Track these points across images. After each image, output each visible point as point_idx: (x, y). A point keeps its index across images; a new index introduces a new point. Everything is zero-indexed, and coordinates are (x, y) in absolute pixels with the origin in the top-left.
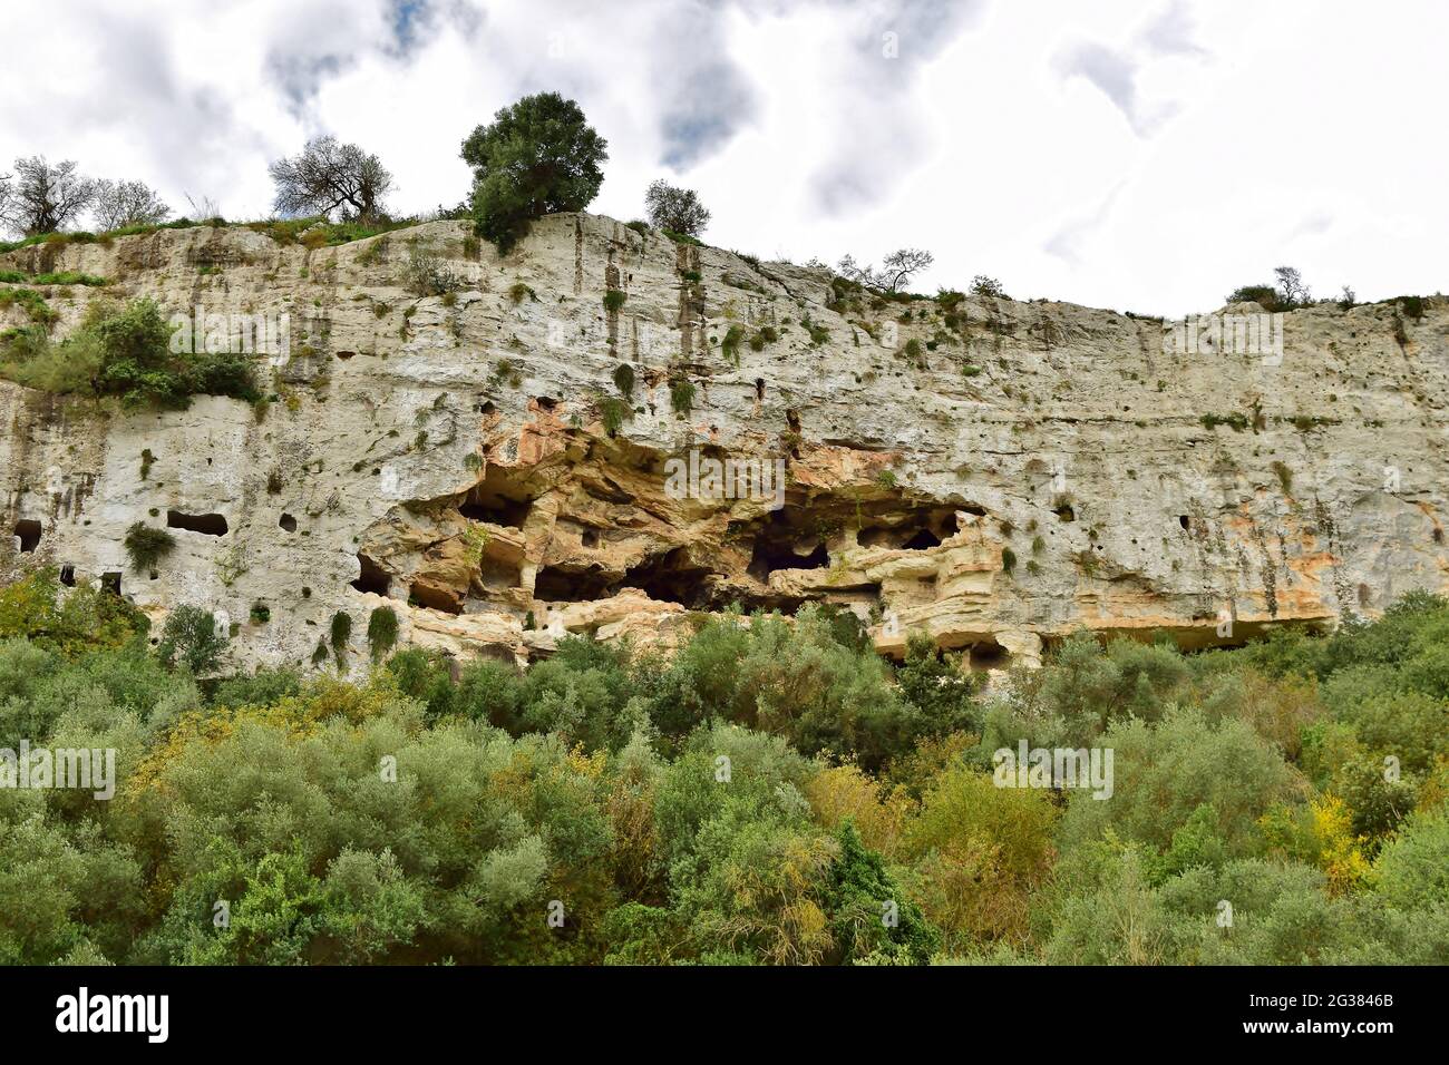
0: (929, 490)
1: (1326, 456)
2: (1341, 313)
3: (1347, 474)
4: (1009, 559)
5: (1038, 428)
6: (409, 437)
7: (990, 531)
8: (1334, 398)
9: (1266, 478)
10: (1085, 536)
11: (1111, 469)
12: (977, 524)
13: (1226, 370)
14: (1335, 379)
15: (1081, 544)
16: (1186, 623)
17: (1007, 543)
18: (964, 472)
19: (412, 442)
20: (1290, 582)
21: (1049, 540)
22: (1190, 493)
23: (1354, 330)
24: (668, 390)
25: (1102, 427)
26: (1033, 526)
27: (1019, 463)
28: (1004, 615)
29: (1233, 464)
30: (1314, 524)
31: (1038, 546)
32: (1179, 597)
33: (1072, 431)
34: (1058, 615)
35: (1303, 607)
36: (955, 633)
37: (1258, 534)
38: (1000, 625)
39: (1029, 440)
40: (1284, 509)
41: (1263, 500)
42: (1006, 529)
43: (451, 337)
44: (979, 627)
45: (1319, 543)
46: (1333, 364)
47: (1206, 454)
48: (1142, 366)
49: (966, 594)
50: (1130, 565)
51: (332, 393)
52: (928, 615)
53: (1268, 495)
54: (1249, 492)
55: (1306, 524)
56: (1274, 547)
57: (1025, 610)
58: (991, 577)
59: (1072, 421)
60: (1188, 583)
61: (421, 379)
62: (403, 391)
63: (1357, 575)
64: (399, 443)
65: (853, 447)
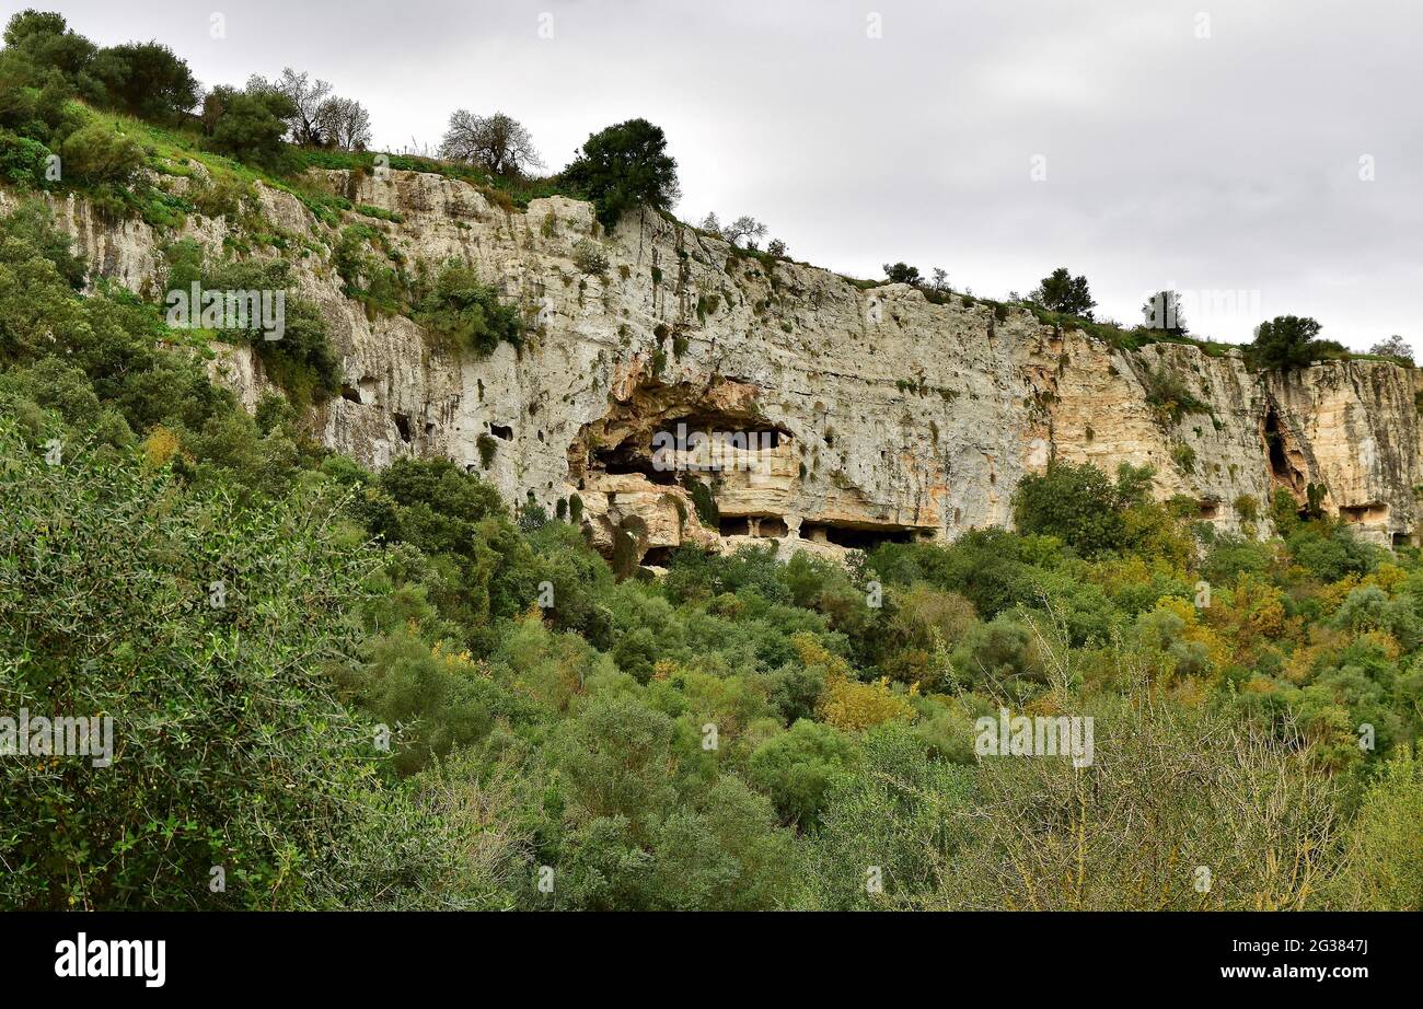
0: (770, 418)
1: (954, 419)
2: (963, 308)
3: (962, 433)
4: (803, 470)
5: (820, 378)
6: (588, 381)
7: (795, 450)
8: (956, 375)
9: (926, 432)
10: (839, 459)
11: (854, 414)
12: (789, 444)
13: (905, 344)
14: (958, 360)
15: (836, 465)
16: (871, 521)
17: (802, 459)
18: (786, 407)
19: (590, 384)
20: (927, 502)
21: (823, 460)
22: (889, 436)
23: (970, 325)
24: (672, 341)
25: (851, 382)
26: (816, 449)
27: (811, 403)
28: (791, 505)
29: (911, 419)
30: (942, 466)
31: (816, 463)
32: (875, 505)
33: (835, 382)
34: (816, 508)
35: (930, 520)
36: (765, 512)
37: (916, 468)
38: (788, 511)
39: (816, 387)
40: (931, 454)
41: (923, 445)
42: (803, 449)
43: (603, 307)
44: (777, 510)
45: (943, 478)
46: (959, 349)
47: (898, 410)
48: (859, 329)
49: (777, 489)
50: (857, 482)
51: (548, 341)
52: (752, 497)
53: (925, 443)
54: (915, 440)
55: (940, 466)
56: (922, 478)
57: (802, 503)
58: (791, 480)
59: (837, 375)
60: (881, 498)
61: (590, 337)
62: (581, 344)
63: (956, 502)
64: (583, 384)
65: (737, 381)
